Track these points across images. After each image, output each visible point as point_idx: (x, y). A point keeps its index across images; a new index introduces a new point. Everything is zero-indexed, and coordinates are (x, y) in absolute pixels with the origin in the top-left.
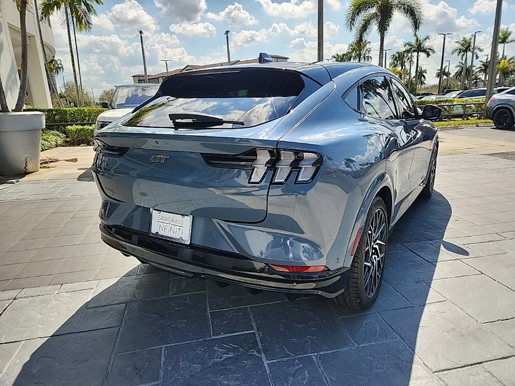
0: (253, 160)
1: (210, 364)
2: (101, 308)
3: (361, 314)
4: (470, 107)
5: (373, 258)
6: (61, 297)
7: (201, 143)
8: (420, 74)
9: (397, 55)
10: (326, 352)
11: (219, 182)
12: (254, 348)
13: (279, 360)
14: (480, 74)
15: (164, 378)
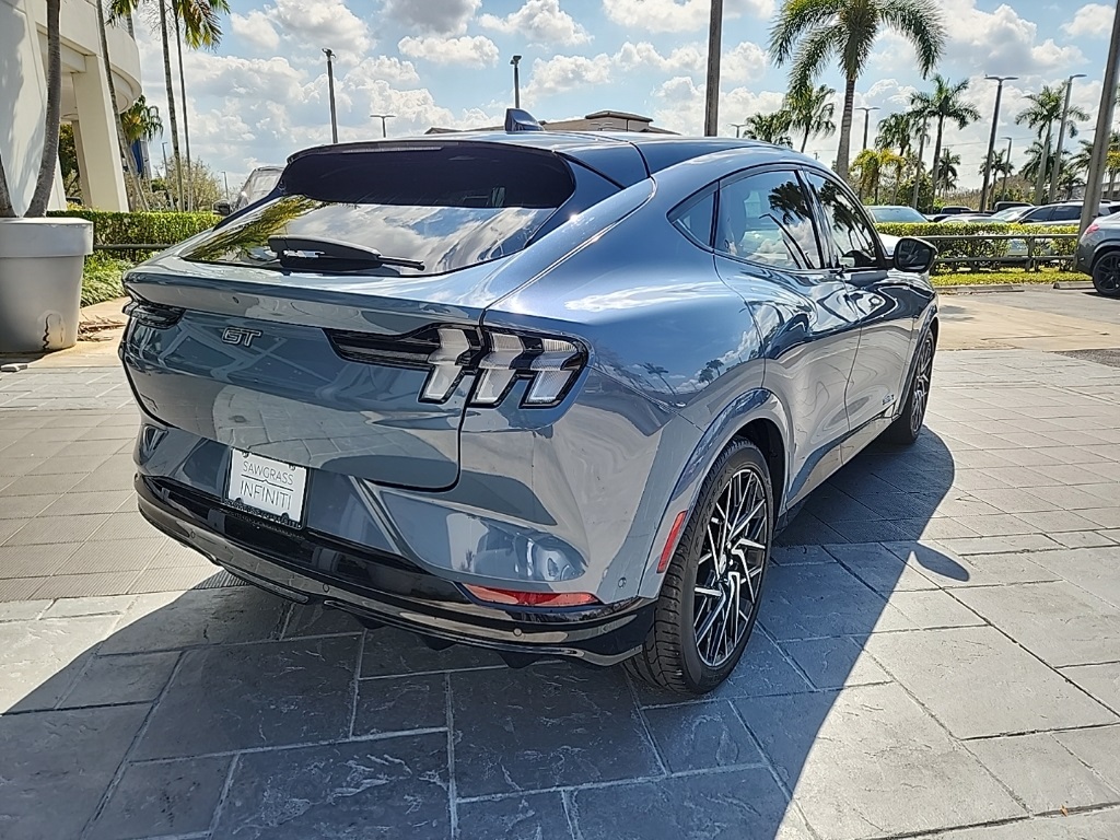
0: (432, 350)
1: (330, 799)
2: (124, 657)
3: (692, 702)
4: (1043, 243)
5: (730, 578)
6: (48, 627)
7: (362, 312)
8: (945, 167)
9: (893, 122)
10: (595, 786)
11: (386, 400)
12: (437, 767)
13: (486, 798)
14: (1080, 169)
15: (221, 824)
